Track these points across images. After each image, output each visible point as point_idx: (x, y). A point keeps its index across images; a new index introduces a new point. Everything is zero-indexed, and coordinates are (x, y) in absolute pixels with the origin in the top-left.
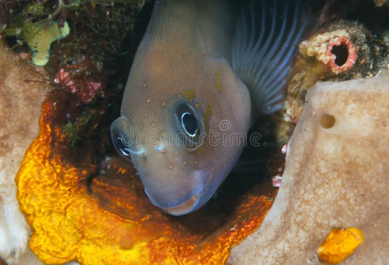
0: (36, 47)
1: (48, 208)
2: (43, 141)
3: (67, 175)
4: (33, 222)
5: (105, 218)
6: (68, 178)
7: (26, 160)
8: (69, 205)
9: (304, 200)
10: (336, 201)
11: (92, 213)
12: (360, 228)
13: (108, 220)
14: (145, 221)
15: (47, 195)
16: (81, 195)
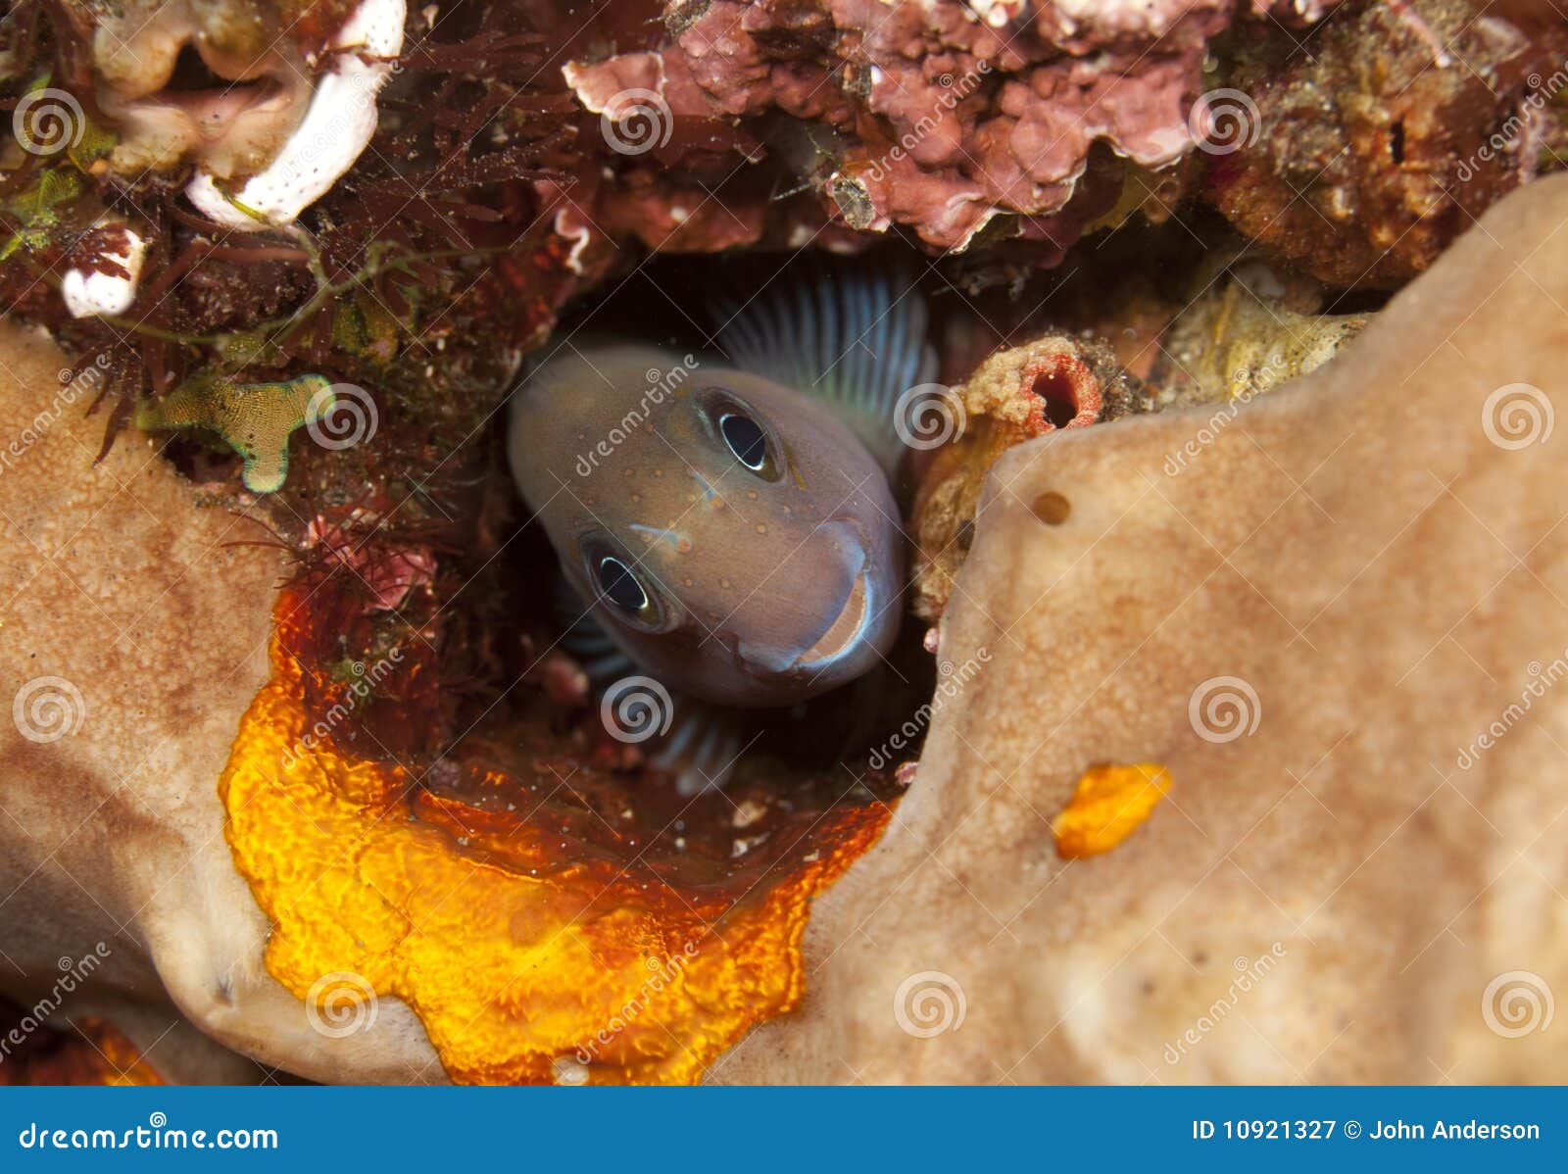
0: (250, 446)
1: (312, 860)
2: (284, 693)
3: (353, 779)
4: (271, 901)
5: (463, 875)
6: (357, 786)
7: (245, 738)
8: (365, 848)
9: (1000, 729)
10: (1088, 712)
11: (428, 862)
12: (1161, 760)
13: (474, 880)
14: (573, 878)
15: (304, 824)
16: (395, 825)
